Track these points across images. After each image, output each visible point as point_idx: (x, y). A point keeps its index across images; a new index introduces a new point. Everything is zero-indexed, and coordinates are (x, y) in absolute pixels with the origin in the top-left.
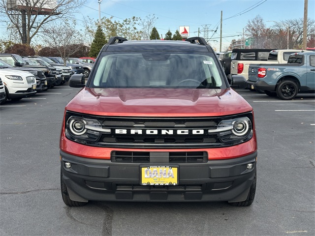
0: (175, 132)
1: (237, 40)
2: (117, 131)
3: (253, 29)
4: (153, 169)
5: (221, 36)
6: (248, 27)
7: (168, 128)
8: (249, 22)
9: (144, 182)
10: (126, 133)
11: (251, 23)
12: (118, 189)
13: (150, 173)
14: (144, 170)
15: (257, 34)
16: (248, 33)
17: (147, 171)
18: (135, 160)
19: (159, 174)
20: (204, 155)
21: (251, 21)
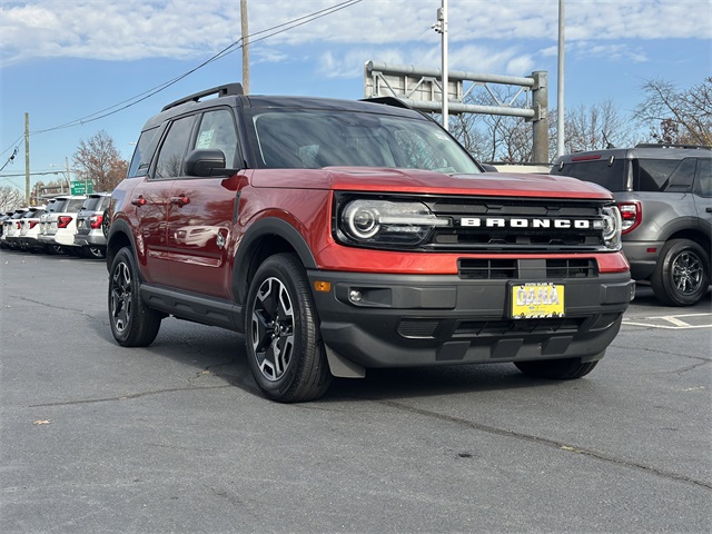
0: (552, 223)
1: (46, 184)
2: (465, 222)
3: (93, 161)
4: (530, 288)
5: (28, 170)
6: (79, 155)
7: (541, 217)
8: (83, 144)
9: (516, 313)
10: (478, 225)
11: (88, 147)
12: (454, 336)
13: (525, 297)
14: (516, 290)
15: (103, 173)
16: (81, 168)
17: (520, 292)
18: (495, 274)
19: (537, 298)
20: (590, 265)
21: (86, 143)
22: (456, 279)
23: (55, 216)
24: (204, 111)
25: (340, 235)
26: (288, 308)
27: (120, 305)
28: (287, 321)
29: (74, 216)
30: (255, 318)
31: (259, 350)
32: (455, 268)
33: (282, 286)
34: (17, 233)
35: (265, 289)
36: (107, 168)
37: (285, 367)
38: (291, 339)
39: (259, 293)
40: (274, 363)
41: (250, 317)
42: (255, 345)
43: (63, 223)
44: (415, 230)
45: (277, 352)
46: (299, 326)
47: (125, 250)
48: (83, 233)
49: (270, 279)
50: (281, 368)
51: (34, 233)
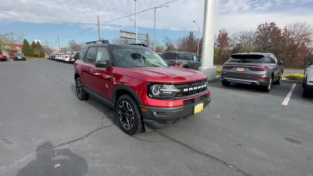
5: (59, 45)
6: (69, 43)
8: (69, 41)
22: (183, 107)
23: (65, 56)
24: (98, 47)
25: (150, 96)
26: (130, 109)
27: (79, 91)
28: (131, 112)
29: (69, 56)
30: (119, 113)
31: (122, 121)
32: (183, 103)
33: (127, 103)
34: (58, 58)
35: (122, 104)
36: (74, 45)
37: (132, 126)
38: (133, 118)
39: (120, 106)
40: (128, 124)
41: (118, 112)
42: (121, 120)
43: (66, 57)
44: (170, 93)
45: (128, 121)
46: (135, 114)
47: (79, 78)
48: (70, 59)
49: (123, 102)
50: (131, 126)
51: (61, 58)
